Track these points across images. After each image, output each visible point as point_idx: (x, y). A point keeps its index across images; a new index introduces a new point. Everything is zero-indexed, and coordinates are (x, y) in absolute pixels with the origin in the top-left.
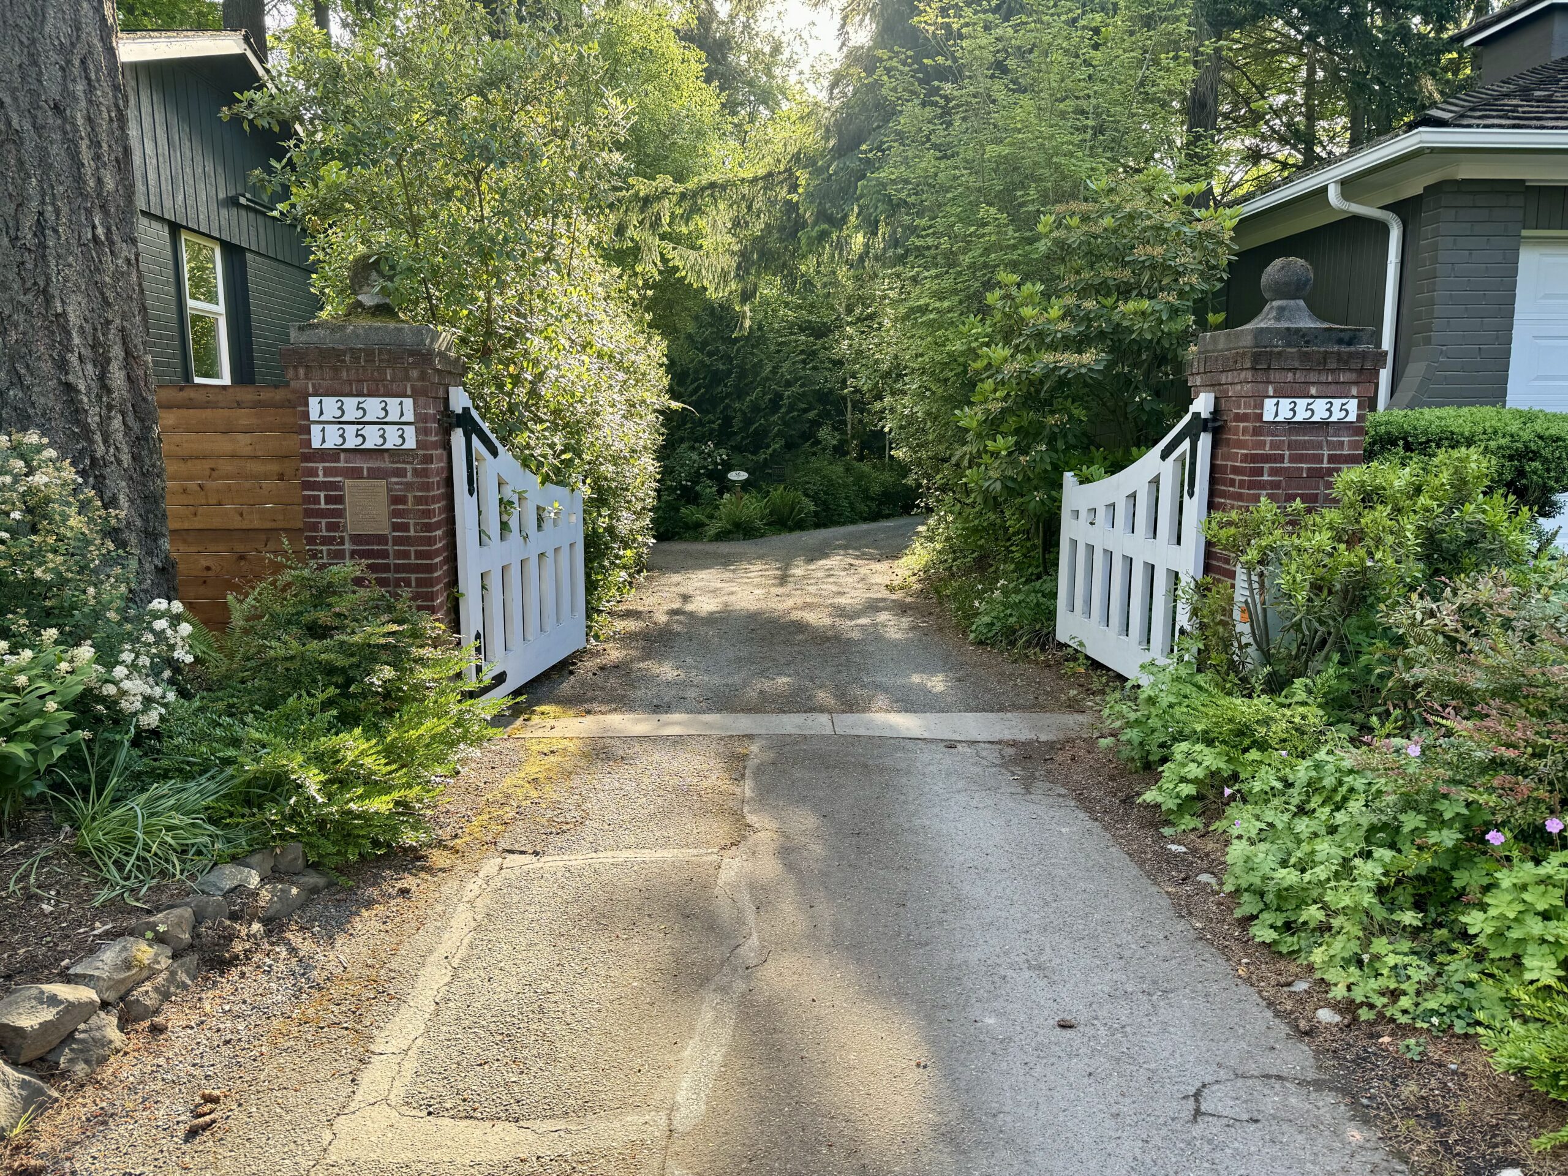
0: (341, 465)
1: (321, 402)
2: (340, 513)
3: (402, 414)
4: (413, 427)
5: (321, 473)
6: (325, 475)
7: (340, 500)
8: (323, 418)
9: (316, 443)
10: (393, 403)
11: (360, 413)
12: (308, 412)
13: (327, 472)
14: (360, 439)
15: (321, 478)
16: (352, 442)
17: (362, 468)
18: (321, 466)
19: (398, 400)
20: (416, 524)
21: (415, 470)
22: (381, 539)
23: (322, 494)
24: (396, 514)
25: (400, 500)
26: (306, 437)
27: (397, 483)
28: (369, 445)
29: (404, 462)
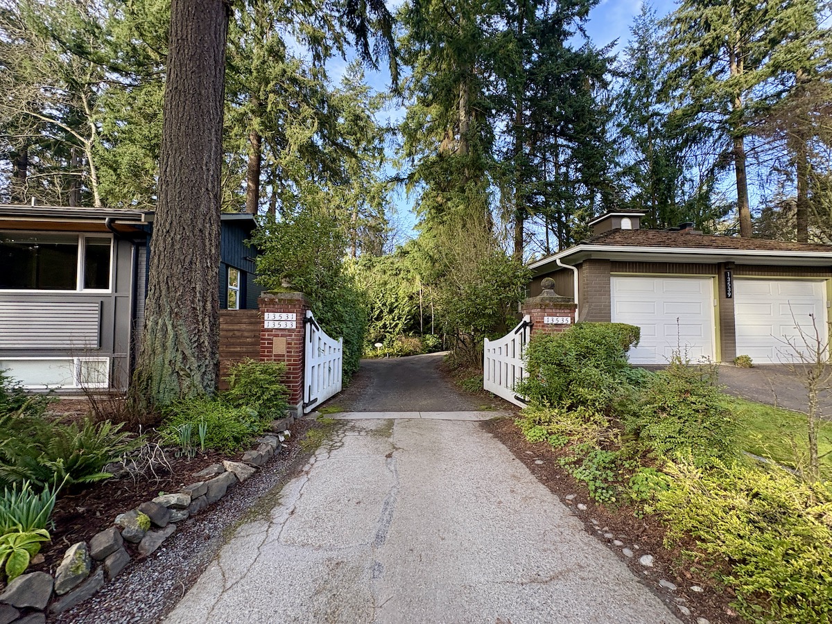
0: (273, 333)
1: (268, 314)
2: (272, 348)
3: (292, 318)
4: (295, 322)
7: (272, 344)
8: (268, 319)
9: (266, 327)
11: (280, 318)
12: (264, 317)
13: (269, 335)
14: (279, 325)
15: (266, 337)
16: (277, 327)
17: (279, 334)
18: (267, 333)
19: (291, 314)
20: (294, 351)
21: (295, 335)
22: (283, 356)
23: (267, 342)
24: (288, 348)
25: (289, 344)
26: (263, 325)
27: (289, 339)
28: (282, 327)
29: (292, 332)
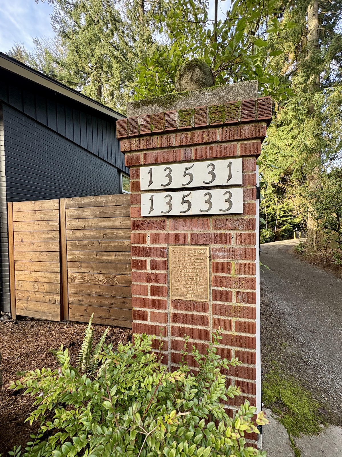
0: (167, 231)
1: (150, 171)
2: (164, 278)
3: (230, 177)
4: (240, 190)
5: (148, 240)
6: (152, 242)
7: (164, 265)
8: (152, 187)
9: (145, 212)
10: (221, 165)
11: (187, 179)
12: (139, 182)
13: (154, 239)
14: (186, 205)
15: (148, 244)
16: (178, 209)
17: (185, 235)
18: (148, 233)
19: (227, 162)
20: (238, 294)
21: (240, 237)
22: (202, 307)
23: (149, 259)
24: (217, 281)
26: (137, 206)
27: (220, 250)
28: (194, 211)
29: (228, 228)
